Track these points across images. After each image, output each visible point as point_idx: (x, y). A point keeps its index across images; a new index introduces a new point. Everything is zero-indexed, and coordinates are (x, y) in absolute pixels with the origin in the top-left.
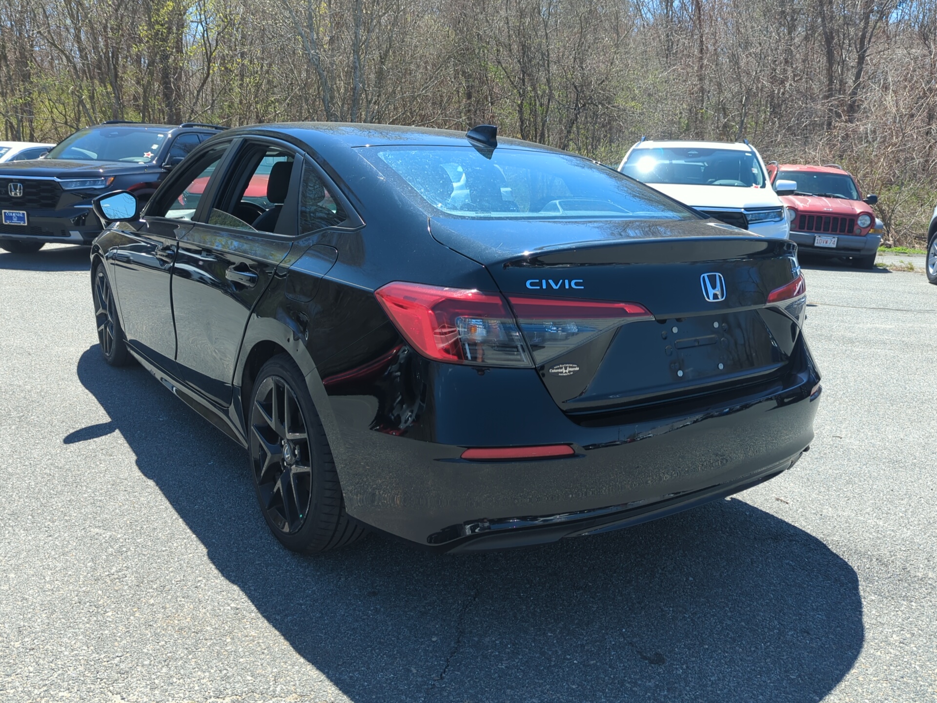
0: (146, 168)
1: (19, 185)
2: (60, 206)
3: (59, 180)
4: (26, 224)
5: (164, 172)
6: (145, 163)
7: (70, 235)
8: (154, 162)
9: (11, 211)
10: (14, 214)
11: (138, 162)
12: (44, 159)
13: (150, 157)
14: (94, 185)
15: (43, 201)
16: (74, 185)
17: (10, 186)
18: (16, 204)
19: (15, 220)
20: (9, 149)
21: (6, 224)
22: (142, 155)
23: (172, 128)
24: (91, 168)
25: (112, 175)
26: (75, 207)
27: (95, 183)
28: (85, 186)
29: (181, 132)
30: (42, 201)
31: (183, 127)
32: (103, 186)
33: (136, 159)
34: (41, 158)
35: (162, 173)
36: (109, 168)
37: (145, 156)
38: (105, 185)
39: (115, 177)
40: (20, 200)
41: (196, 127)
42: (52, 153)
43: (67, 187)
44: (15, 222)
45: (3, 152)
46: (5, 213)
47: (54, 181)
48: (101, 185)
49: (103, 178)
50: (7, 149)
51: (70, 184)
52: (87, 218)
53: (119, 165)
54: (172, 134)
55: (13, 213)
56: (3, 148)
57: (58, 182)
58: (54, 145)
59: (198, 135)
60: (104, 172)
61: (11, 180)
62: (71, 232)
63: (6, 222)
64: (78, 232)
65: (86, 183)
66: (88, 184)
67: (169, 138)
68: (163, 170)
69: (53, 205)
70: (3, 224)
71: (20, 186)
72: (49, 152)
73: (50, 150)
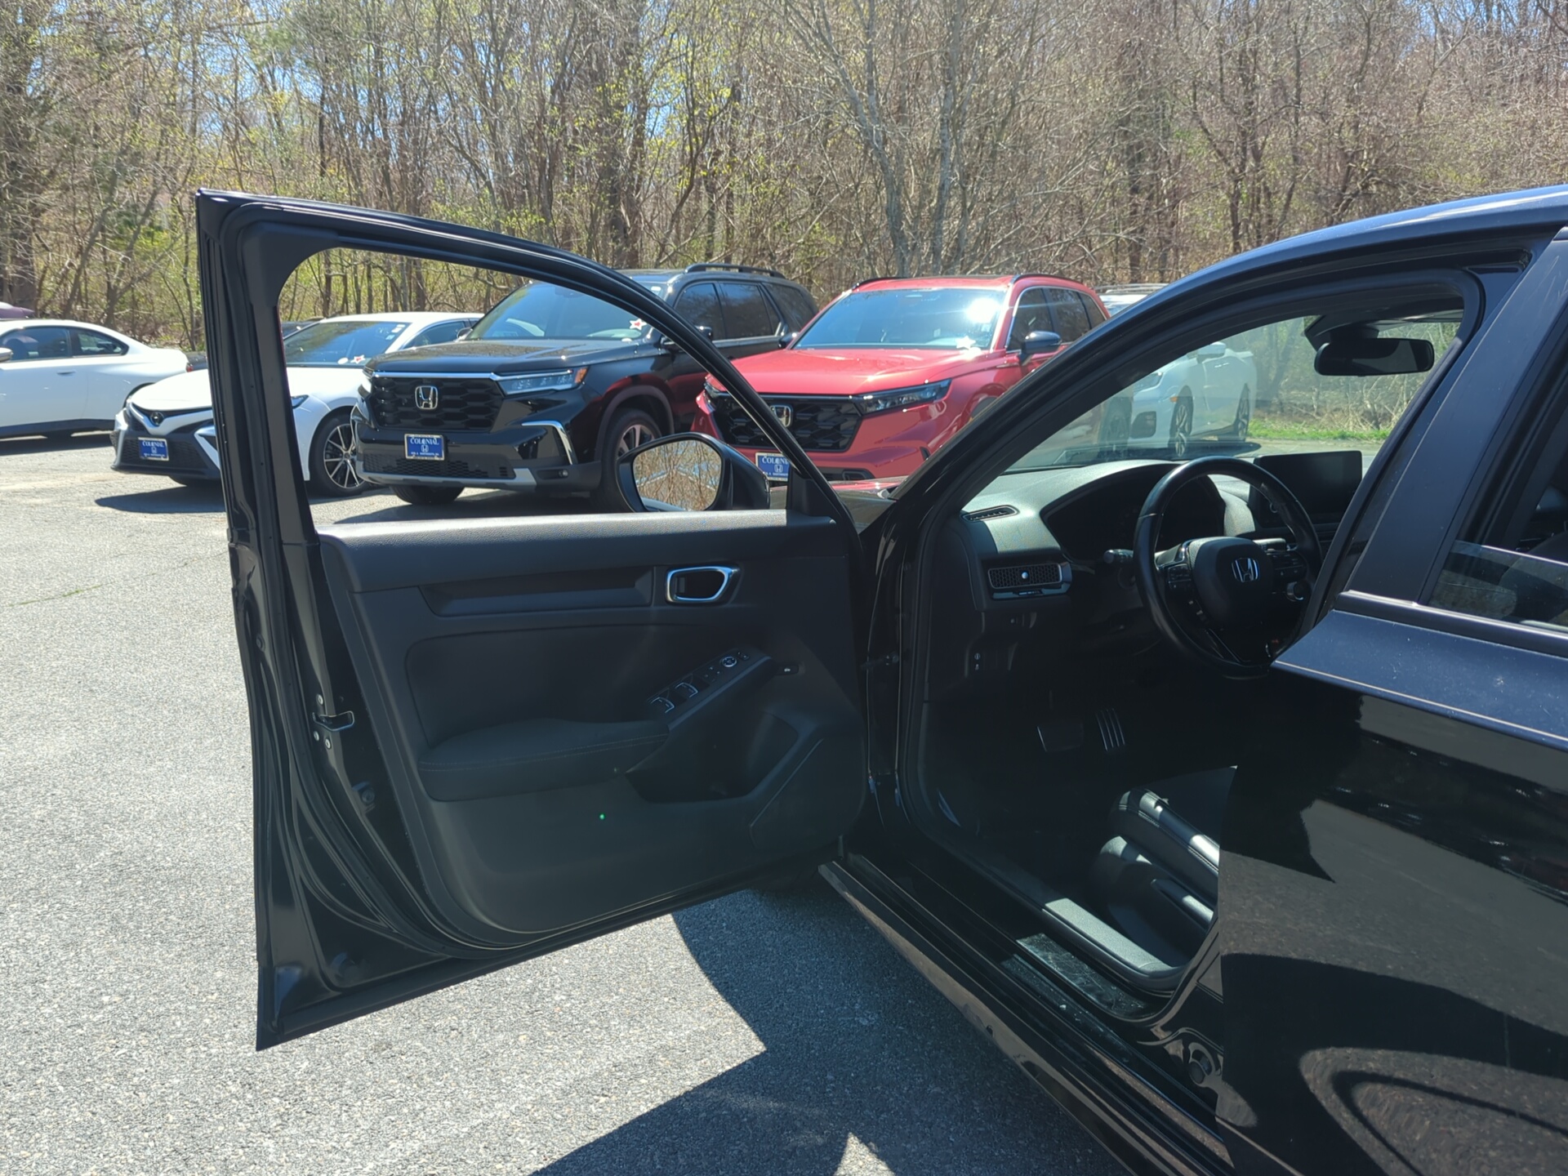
0: (636, 348)
1: (432, 389)
2: (499, 425)
3: (498, 378)
4: (443, 459)
5: (662, 355)
6: (633, 339)
7: (514, 476)
8: (648, 336)
9: (420, 436)
10: (423, 441)
11: (620, 339)
12: (466, 340)
13: (640, 328)
14: (555, 384)
15: (472, 417)
16: (520, 385)
17: (418, 390)
18: (428, 424)
19: (425, 451)
20: (407, 325)
21: (412, 458)
22: (628, 326)
23: (673, 275)
24: (549, 354)
25: (584, 363)
26: (524, 425)
27: (556, 380)
28: (538, 386)
29: (689, 280)
30: (469, 416)
31: (690, 271)
32: (569, 386)
33: (617, 333)
34: (461, 340)
35: (659, 356)
36: (578, 352)
37: (633, 326)
38: (572, 382)
39: (589, 367)
40: (434, 416)
41: (713, 270)
42: (478, 328)
43: (511, 389)
44: (426, 455)
45: (396, 330)
46: (409, 438)
47: (489, 379)
48: (566, 383)
49: (569, 372)
50: (403, 326)
51: (516, 383)
52: (540, 443)
53: (590, 346)
54: (675, 285)
55: (421, 439)
56: (396, 324)
57: (497, 382)
58: (481, 315)
59: (714, 285)
60: (570, 360)
61: (420, 381)
62: (516, 470)
63: (409, 454)
64: (527, 470)
65: (541, 382)
66: (544, 382)
67: (669, 295)
68: (661, 351)
69: (488, 423)
70: (405, 459)
71: (434, 390)
72: (473, 328)
73: (475, 324)
